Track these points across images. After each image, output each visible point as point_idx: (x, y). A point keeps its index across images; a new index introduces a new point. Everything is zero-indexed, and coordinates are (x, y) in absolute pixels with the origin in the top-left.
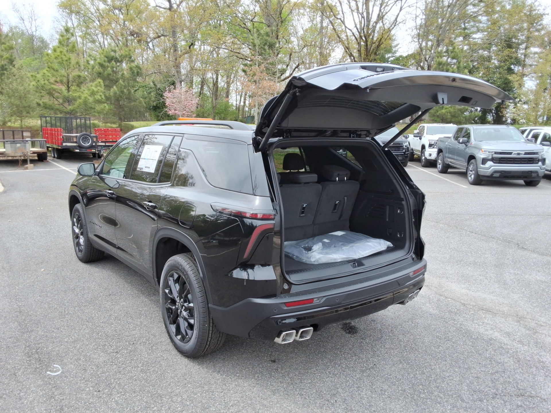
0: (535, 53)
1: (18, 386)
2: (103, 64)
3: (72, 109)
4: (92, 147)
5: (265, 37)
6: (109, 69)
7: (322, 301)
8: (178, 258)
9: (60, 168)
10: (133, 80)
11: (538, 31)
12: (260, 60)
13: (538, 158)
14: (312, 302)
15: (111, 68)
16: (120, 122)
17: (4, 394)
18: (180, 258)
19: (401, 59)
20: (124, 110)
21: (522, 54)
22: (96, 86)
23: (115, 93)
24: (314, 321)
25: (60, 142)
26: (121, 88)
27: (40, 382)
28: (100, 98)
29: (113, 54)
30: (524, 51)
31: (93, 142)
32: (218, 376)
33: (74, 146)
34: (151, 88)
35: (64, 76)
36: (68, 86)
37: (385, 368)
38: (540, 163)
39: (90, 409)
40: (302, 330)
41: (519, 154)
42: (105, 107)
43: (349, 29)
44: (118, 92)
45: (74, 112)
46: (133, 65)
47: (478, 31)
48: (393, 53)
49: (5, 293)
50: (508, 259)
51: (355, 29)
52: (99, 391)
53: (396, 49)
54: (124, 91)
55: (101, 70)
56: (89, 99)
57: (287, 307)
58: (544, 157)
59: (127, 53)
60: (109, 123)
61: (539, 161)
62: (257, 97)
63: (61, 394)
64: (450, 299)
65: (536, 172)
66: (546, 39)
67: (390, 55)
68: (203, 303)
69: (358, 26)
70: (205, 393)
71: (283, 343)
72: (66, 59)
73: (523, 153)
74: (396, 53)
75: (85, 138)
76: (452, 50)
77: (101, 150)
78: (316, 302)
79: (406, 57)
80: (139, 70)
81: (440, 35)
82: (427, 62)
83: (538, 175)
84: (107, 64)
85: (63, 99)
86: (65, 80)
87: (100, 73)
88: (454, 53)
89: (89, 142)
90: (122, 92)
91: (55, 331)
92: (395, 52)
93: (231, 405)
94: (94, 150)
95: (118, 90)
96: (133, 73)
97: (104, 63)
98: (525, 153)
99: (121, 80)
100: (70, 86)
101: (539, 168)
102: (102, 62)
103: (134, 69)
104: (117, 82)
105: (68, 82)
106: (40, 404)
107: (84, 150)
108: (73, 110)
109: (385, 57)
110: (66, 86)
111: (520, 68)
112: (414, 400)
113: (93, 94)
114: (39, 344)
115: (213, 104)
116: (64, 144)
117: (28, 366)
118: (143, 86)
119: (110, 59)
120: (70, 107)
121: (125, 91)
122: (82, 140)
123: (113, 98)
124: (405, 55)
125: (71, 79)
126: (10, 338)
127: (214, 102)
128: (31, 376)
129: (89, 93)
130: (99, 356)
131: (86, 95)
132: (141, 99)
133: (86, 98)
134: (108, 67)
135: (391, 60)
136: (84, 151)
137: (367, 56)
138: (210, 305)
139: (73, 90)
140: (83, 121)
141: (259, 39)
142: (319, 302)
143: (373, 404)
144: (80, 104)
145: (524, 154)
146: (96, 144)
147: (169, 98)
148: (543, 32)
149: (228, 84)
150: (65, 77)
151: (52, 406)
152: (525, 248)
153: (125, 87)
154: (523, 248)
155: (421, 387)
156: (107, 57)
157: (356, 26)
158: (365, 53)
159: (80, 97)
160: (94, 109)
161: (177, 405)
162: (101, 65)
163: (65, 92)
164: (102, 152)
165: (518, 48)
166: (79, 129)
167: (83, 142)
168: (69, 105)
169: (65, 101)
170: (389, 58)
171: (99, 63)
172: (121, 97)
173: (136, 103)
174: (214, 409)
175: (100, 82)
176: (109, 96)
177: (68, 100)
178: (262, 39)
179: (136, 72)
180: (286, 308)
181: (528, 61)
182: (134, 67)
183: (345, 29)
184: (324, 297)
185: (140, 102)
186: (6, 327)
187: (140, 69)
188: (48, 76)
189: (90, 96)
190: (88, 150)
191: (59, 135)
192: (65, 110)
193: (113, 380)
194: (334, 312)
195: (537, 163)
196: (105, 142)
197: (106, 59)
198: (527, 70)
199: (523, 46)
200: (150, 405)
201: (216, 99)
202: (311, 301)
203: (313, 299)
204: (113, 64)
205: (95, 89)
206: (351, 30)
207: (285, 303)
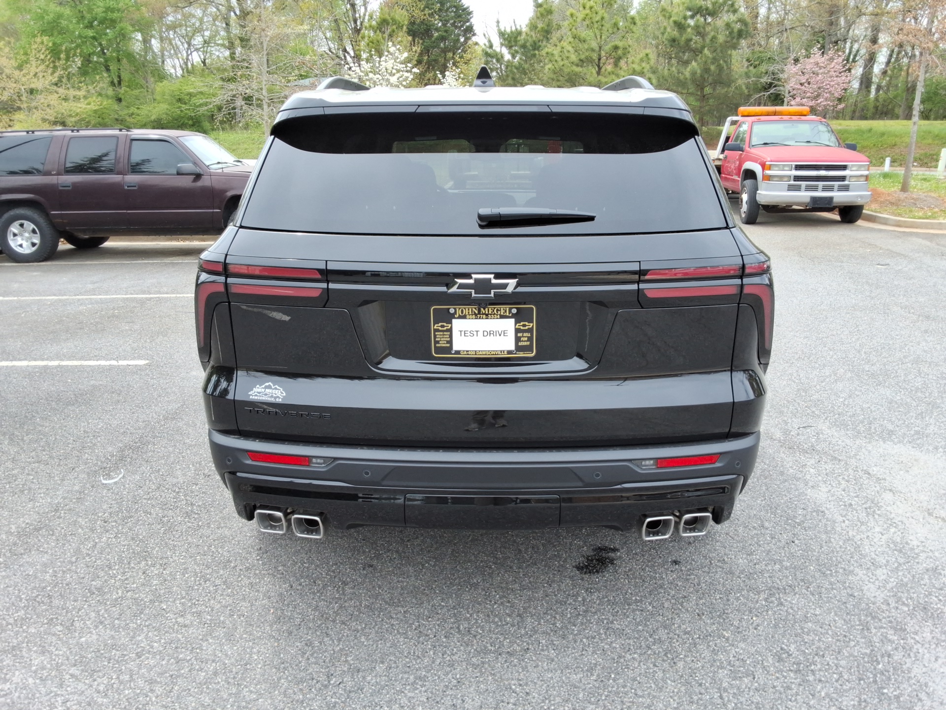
2: (681, 23)
6: (691, 29)
7: (329, 468)
14: (306, 464)
20: (708, 104)
23: (693, 73)
26: (706, 63)
35: (593, 50)
36: (599, 67)
44: (698, 72)
46: (734, 17)
54: (710, 69)
57: (253, 460)
72: (597, 19)
78: (317, 466)
80: (743, 27)
84: (688, 20)
86: (595, 56)
87: (674, 40)
90: (707, 70)
95: (699, 68)
96: (731, 32)
97: (684, 21)
99: (707, 49)
100: (601, 65)
102: (680, 19)
103: (734, 25)
104: (699, 53)
105: (599, 59)
110: (596, 66)
119: (695, 12)
121: (713, 68)
123: (689, 82)
125: (603, 53)
134: (689, 27)
139: (609, 73)
142: (324, 467)
150: (595, 51)
153: (713, 61)
156: (690, 9)
162: (679, 25)
171: (675, 22)
172: (705, 79)
173: (730, 89)
176: (684, 80)
179: (736, 30)
182: (734, 21)
184: (335, 459)
187: (745, 25)
188: (569, 51)
202: (301, 459)
203: (308, 457)
204: (699, 20)
207: (247, 451)
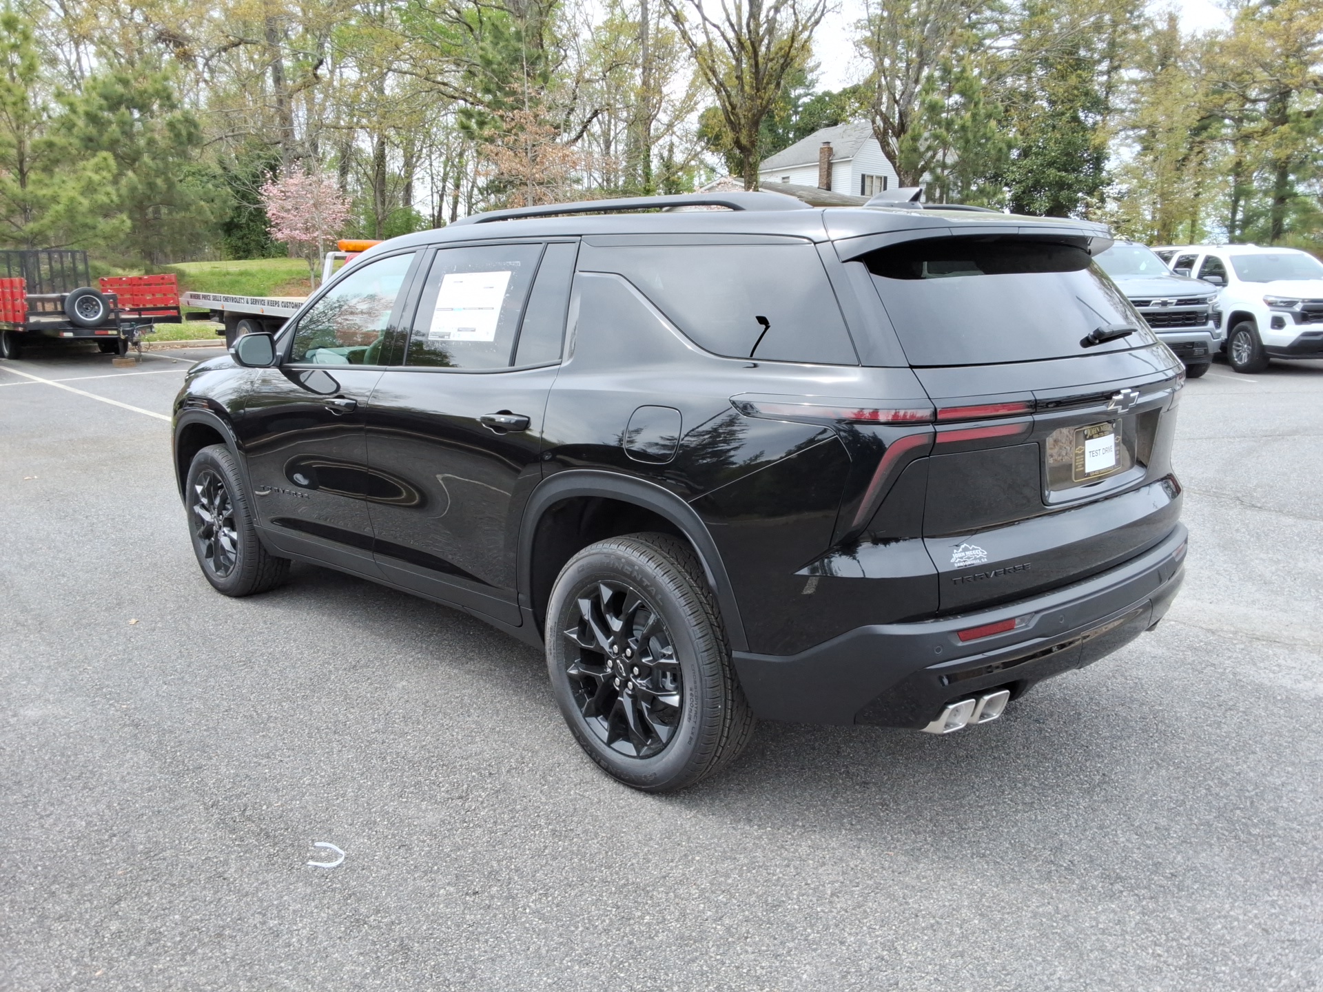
0: (1134, 82)
1: (247, 904)
2: (96, 116)
3: (36, 230)
4: (105, 323)
5: (514, 43)
6: (114, 126)
7: (1032, 624)
8: (614, 547)
9: (29, 380)
10: (177, 154)
11: (1136, 29)
12: (533, 94)
13: (1206, 312)
14: (1012, 628)
15: (118, 125)
16: (148, 262)
17: (223, 928)
18: (622, 548)
19: (827, 99)
20: (159, 234)
21: (1101, 84)
22: (98, 170)
23: (133, 189)
24: (1012, 674)
25: (19, 314)
26: (148, 174)
27: (301, 888)
28: (105, 199)
29: (120, 89)
30: (1105, 78)
31: (108, 311)
32: (755, 831)
33: (59, 324)
34: (215, 177)
35: (10, 145)
36: (21, 171)
37: (1133, 781)
38: (1211, 324)
39: (482, 938)
40: (987, 698)
41: (1164, 304)
42: (124, 221)
43: (715, 25)
44: (140, 187)
45: (39, 237)
46: (177, 114)
47: (1003, 31)
48: (808, 87)
49: (65, 683)
50: (1237, 530)
51: (727, 24)
52: (475, 893)
53: (814, 77)
54: (155, 184)
55: (92, 130)
56: (80, 203)
57: (963, 641)
58: (1219, 309)
59: (158, 86)
60: (120, 267)
61: (1207, 318)
62: (530, 186)
63: (378, 911)
64: (1172, 623)
65: (1203, 344)
66: (1154, 49)
67: (800, 91)
68: (710, 652)
69: (734, 19)
70: (749, 871)
71: (946, 732)
72: (13, 99)
73: (1174, 300)
74: (813, 86)
75: (87, 302)
76: (959, 75)
77: (133, 331)
78: (1020, 628)
79: (840, 95)
80: (192, 130)
81: (926, 39)
82: (898, 105)
83: (1206, 351)
84: (106, 114)
85: (8, 205)
86: (13, 154)
87: (90, 140)
88: (964, 81)
89: (97, 313)
90: (151, 186)
91: (263, 762)
92: (813, 83)
93: (829, 892)
94: (115, 332)
95: (140, 181)
96: (178, 135)
97: (100, 114)
98: (1179, 301)
99: (146, 155)
100: (25, 170)
101: (1209, 334)
102: (93, 109)
103: (179, 126)
104: (134, 160)
105: (21, 162)
106: (338, 941)
107: (86, 331)
108: (41, 233)
109: (790, 97)
110: (16, 171)
111: (1099, 118)
112: (1244, 842)
113: (90, 189)
114: (238, 796)
115: (376, 213)
116: (33, 319)
117: (246, 852)
118: (194, 173)
119: (115, 103)
120: (31, 225)
121: (159, 182)
122: (79, 307)
123: (127, 202)
124: (836, 90)
125: (28, 148)
126: (149, 789)
127: (380, 210)
128: (270, 876)
129: (79, 186)
130: (420, 810)
131: (72, 193)
132: (202, 203)
133: (72, 200)
134: (110, 122)
135: (804, 103)
136: (86, 334)
137: (758, 90)
138: (735, 654)
139: (34, 182)
140: (68, 260)
141: (499, 46)
142: (1026, 626)
143: (1160, 860)
144: (58, 217)
145: (1177, 304)
146: (117, 315)
147: (273, 197)
148: (1147, 32)
149: (409, 165)
150: (14, 147)
151: (374, 943)
152: (1259, 505)
153: (159, 173)
154: (1253, 506)
155: (1238, 812)
156: (106, 98)
157: (729, 20)
158: (752, 83)
159: (55, 199)
160: (94, 228)
161: (698, 905)
162: (92, 118)
163: (15, 188)
164: (137, 335)
165: (1091, 70)
166: (58, 281)
167: (81, 313)
168: (27, 220)
169: (13, 211)
170: (799, 97)
171: (87, 114)
172: (149, 198)
173: (188, 214)
174: (796, 907)
175: (105, 159)
177: (24, 208)
178: (506, 47)
179: (184, 133)
180: (960, 644)
181: (1116, 101)
182: (178, 120)
183: (704, 24)
184: (1037, 612)
185: (200, 211)
186: (120, 765)
187: (196, 126)
189: (82, 194)
190: (97, 332)
191: (17, 295)
192: (17, 234)
193: (495, 864)
194: (1054, 649)
195: (1205, 324)
196: (139, 311)
197: (103, 102)
198: (1114, 121)
199: (1104, 66)
200: (631, 913)
201: (383, 203)
202: (1008, 624)
203: (1012, 619)
204: (123, 114)
205: (96, 178)
206: (718, 28)
207: (958, 631)
